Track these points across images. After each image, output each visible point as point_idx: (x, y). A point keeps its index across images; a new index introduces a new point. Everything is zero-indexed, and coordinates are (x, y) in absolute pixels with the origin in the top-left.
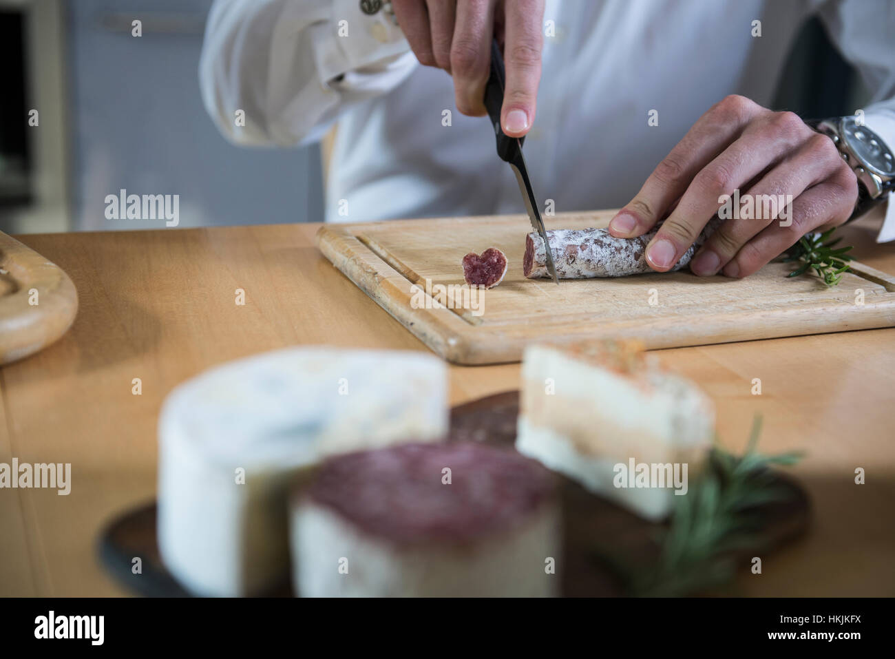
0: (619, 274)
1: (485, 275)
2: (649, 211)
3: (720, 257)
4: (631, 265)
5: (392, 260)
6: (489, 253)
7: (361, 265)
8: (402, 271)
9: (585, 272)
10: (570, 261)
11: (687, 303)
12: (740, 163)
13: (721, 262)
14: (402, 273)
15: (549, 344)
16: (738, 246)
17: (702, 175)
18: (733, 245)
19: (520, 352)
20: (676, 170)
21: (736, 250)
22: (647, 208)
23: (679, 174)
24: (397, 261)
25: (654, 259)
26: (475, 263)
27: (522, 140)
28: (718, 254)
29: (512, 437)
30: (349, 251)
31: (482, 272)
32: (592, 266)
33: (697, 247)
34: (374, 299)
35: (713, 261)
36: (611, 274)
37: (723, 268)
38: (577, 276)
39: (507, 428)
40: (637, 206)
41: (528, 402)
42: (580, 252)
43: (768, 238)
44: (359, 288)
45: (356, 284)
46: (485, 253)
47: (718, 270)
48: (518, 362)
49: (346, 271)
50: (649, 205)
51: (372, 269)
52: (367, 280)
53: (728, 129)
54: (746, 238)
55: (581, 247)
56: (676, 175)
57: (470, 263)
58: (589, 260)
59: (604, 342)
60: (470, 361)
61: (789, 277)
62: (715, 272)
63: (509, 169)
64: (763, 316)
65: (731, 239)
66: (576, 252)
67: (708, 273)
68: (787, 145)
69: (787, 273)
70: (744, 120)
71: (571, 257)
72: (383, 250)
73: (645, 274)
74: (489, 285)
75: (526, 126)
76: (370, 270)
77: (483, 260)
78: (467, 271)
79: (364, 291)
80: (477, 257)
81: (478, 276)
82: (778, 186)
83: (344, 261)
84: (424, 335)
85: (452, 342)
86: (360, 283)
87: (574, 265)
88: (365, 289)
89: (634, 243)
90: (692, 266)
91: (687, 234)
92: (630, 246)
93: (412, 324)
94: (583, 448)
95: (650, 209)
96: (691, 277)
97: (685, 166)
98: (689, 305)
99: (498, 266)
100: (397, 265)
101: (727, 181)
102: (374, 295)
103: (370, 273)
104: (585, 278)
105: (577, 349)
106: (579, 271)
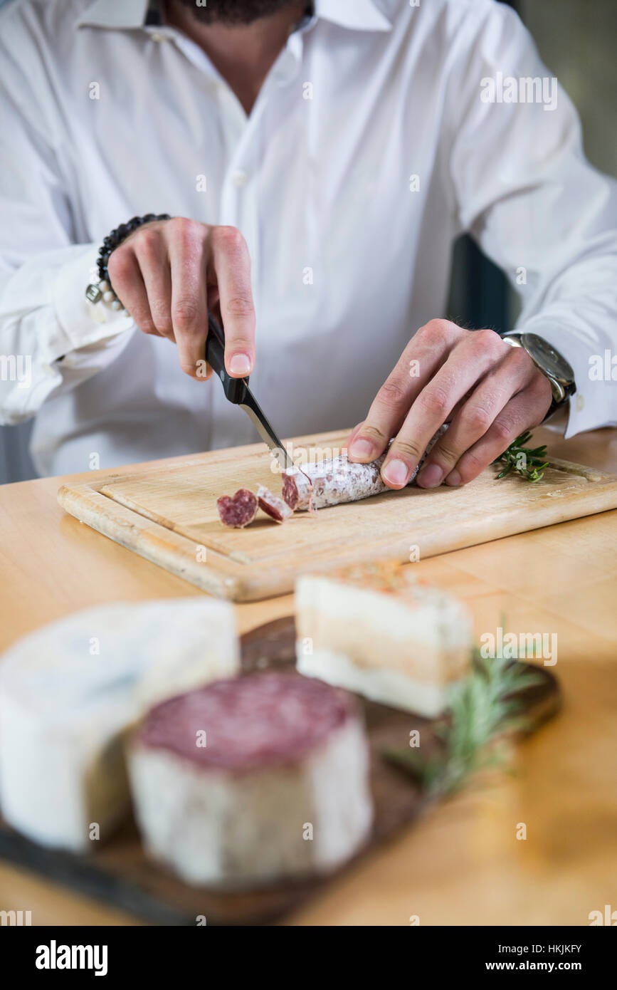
0: (362, 496)
1: (239, 515)
2: (380, 434)
3: (443, 468)
4: (370, 488)
5: (141, 511)
6: (241, 493)
7: (115, 520)
8: (156, 519)
9: (332, 501)
10: (319, 493)
11: (426, 516)
12: (454, 384)
13: (444, 473)
14: (156, 522)
15: (317, 573)
16: (457, 457)
17: (422, 398)
18: (454, 457)
19: (293, 583)
20: (397, 393)
21: (456, 460)
22: (378, 431)
23: (401, 396)
24: (147, 510)
25: (391, 477)
26: (228, 504)
27: (247, 379)
28: (441, 466)
29: (293, 660)
30: (98, 507)
31: (236, 512)
32: (338, 495)
33: (422, 463)
34: (135, 551)
35: (437, 473)
36: (353, 498)
37: (445, 480)
38: (325, 505)
39: (285, 653)
40: (368, 431)
41: (303, 626)
42: (327, 483)
43: (484, 446)
44: (115, 542)
45: (111, 537)
46: (237, 494)
47: (441, 481)
48: (290, 593)
49: (99, 527)
50: (379, 429)
51: (128, 522)
52: (124, 533)
53: (437, 350)
54: (465, 449)
55: (327, 478)
56: (398, 398)
57: (224, 505)
58: (335, 490)
59: (364, 565)
60: (250, 597)
61: (497, 478)
62: (440, 483)
63: (241, 410)
64: (494, 519)
65: (452, 451)
66: (324, 484)
67: (434, 485)
68: (491, 360)
69: (495, 475)
70: (450, 341)
71: (320, 489)
72: (130, 502)
73: (383, 493)
74: (244, 523)
75: (249, 368)
76: (126, 524)
77: (236, 500)
78: (222, 513)
79: (122, 544)
80: (230, 499)
81: (233, 516)
82: (489, 399)
83: (95, 518)
84: (199, 579)
85: (230, 582)
86: (117, 538)
87: (323, 496)
88: (124, 542)
89: (369, 467)
90: (419, 482)
91: (416, 453)
92: (367, 471)
93: (183, 571)
94: (361, 663)
95: (381, 431)
96: (419, 490)
97: (405, 388)
98: (428, 517)
99: (250, 505)
100: (148, 514)
101: (446, 402)
102: (135, 547)
103: (126, 526)
104: (331, 506)
105: (343, 574)
106: (326, 500)
